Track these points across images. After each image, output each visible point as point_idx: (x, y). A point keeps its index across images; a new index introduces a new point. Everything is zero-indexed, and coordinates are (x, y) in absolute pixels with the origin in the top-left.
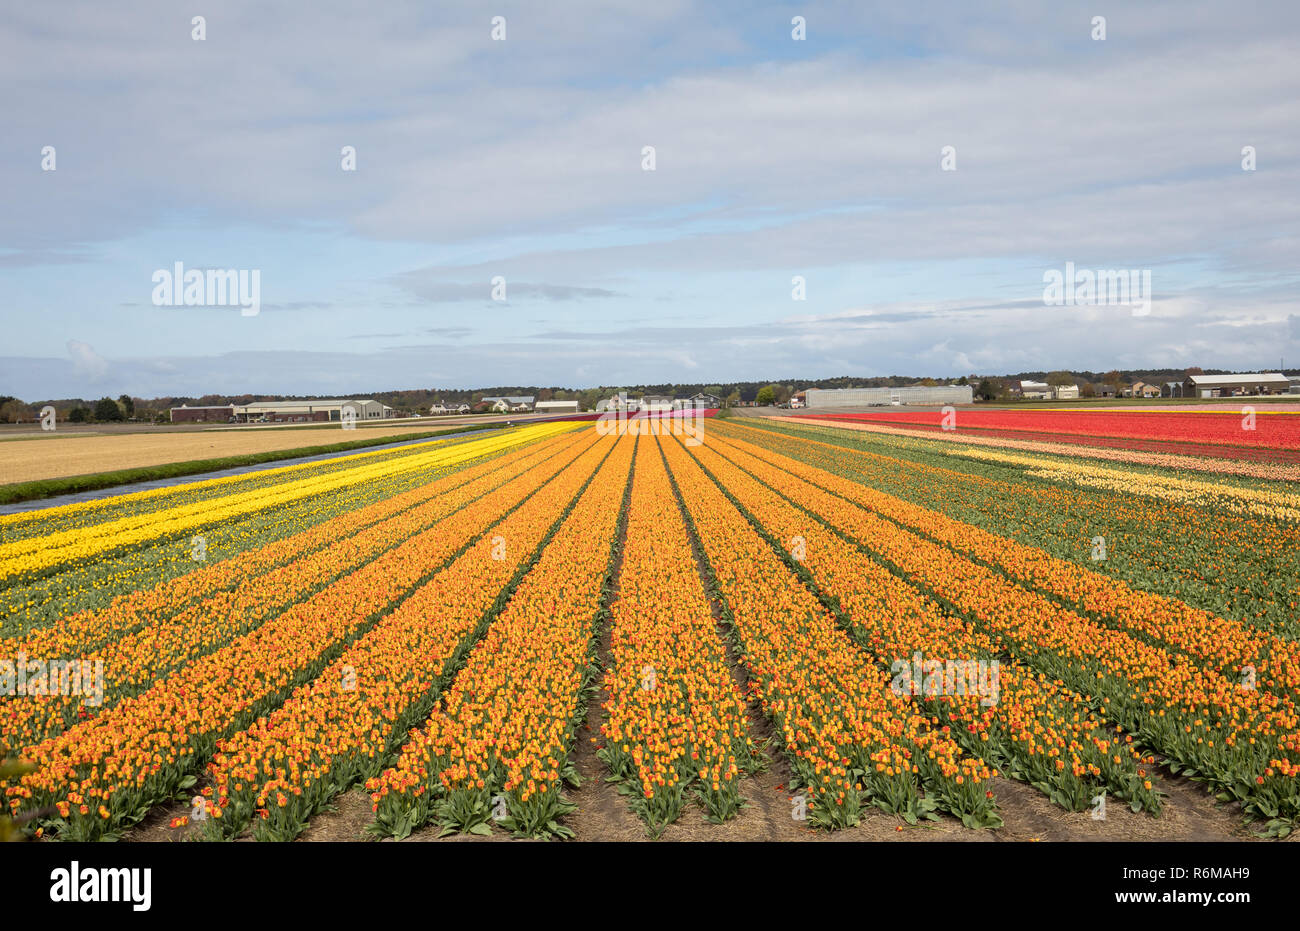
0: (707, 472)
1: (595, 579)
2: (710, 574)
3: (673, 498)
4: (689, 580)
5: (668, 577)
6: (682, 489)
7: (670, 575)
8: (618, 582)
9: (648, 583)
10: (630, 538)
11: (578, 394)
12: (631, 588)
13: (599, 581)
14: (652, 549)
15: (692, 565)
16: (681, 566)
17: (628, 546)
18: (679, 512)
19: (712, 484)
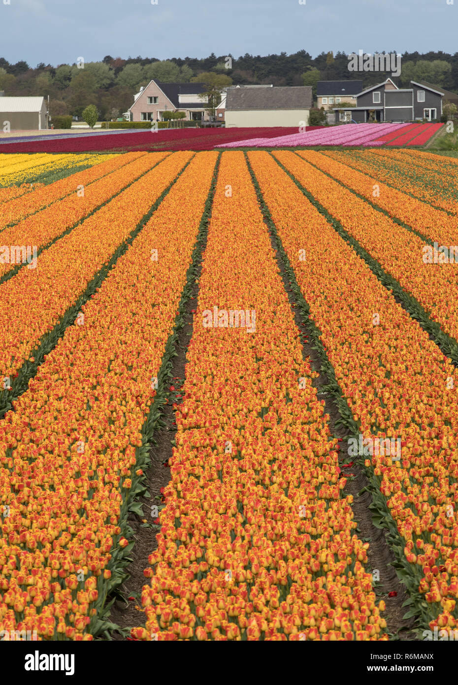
0: (402, 298)
1: (74, 594)
2: (404, 581)
3: (304, 366)
4: (342, 595)
5: (285, 588)
6: (331, 342)
7: (290, 580)
8: (141, 600)
9: (225, 602)
10: (179, 477)
11: (44, 79)
12: (176, 619)
13: (85, 597)
14: (241, 508)
15: (353, 554)
16: (323, 557)
17: (172, 501)
18: (320, 406)
19: (415, 330)
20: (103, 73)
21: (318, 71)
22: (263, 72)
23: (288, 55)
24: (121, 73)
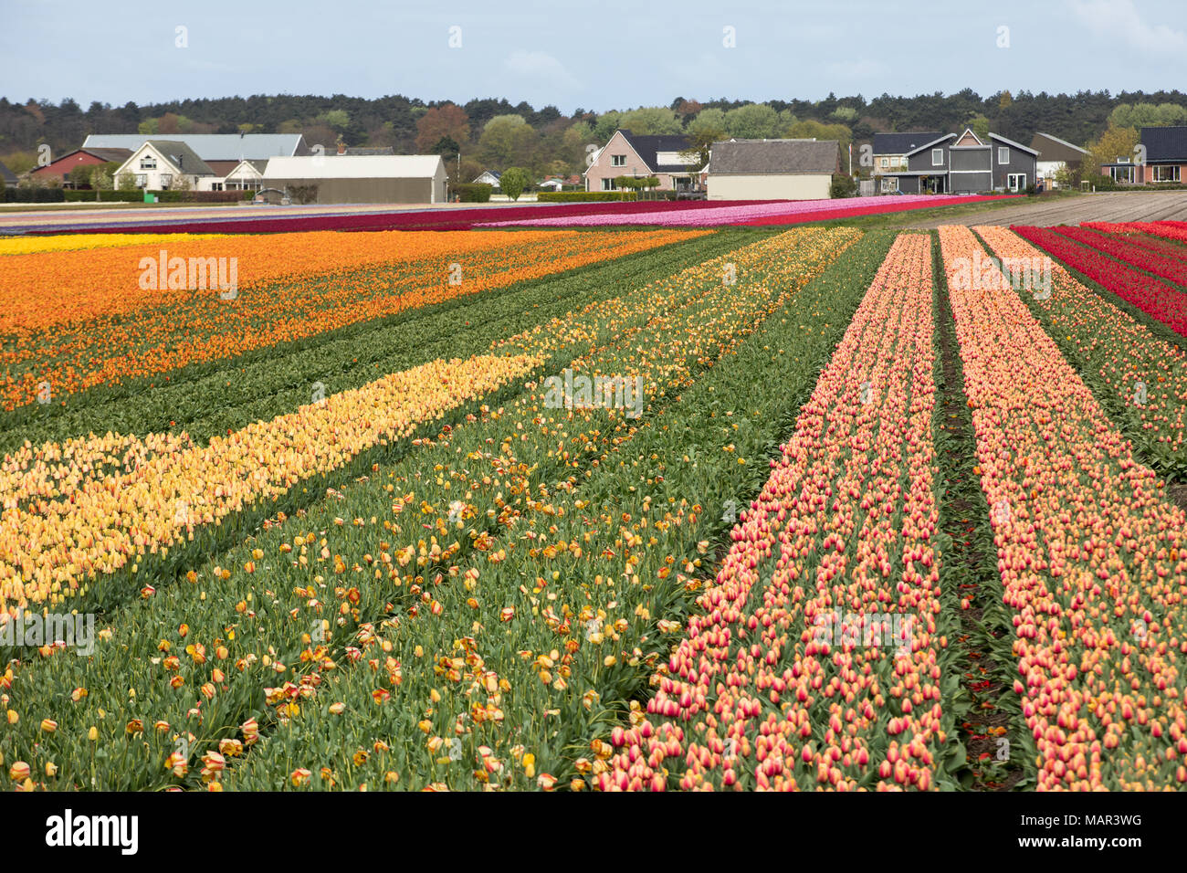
20: (666, 122)
21: (986, 120)
22: (905, 120)
23: (946, 95)
24: (692, 123)
